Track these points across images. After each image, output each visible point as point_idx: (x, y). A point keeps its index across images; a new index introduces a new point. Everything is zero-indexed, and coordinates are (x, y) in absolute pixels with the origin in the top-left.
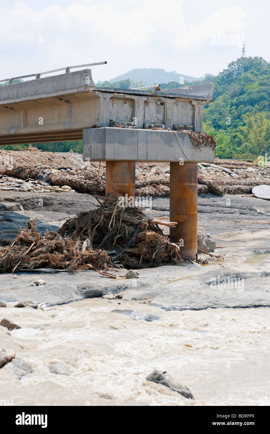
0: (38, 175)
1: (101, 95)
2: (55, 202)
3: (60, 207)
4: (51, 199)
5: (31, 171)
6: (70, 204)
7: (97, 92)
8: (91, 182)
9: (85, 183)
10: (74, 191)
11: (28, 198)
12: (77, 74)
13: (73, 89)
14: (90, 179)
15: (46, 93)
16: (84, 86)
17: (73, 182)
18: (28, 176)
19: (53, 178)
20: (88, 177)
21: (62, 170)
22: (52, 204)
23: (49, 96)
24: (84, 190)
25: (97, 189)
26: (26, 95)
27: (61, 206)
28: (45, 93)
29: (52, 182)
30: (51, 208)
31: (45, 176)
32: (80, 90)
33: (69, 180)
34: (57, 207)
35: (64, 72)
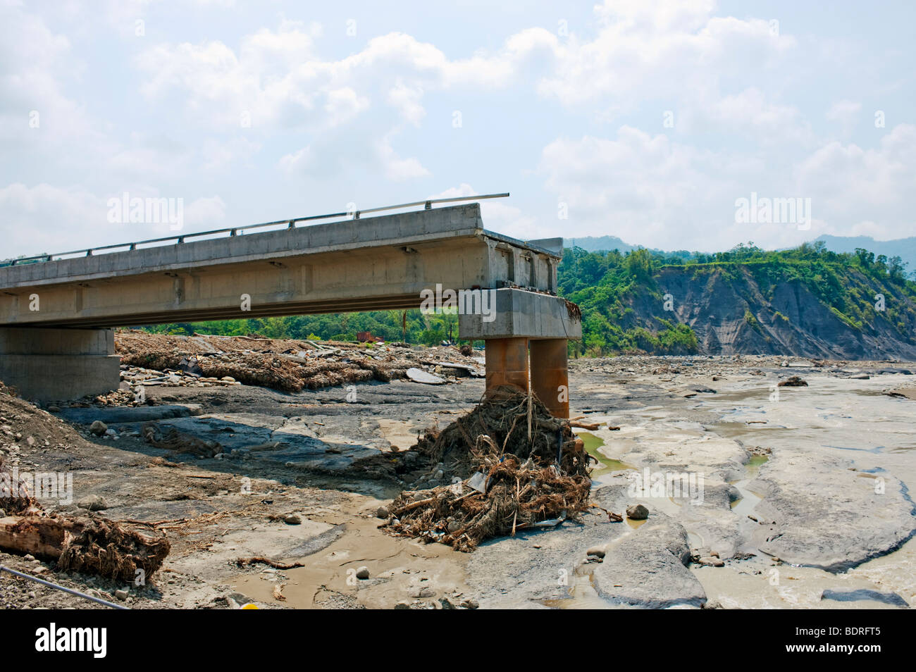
0: (180, 364)
1: (488, 242)
2: (230, 399)
3: (237, 406)
4: (223, 395)
5: (168, 359)
6: (248, 401)
7: (485, 237)
8: (262, 371)
9: (254, 372)
10: (239, 383)
11: (193, 395)
12: (454, 210)
13: (445, 231)
14: (257, 366)
15: (378, 240)
16: (471, 228)
17: (236, 371)
18: (165, 365)
19: (204, 368)
20: (251, 364)
21: (211, 356)
22: (226, 402)
23: (386, 243)
24: (251, 382)
25: (270, 380)
26: (331, 243)
27: (238, 404)
28: (376, 240)
29: (203, 373)
30: (226, 408)
31: (191, 365)
32: (461, 233)
33: (230, 370)
34: (234, 406)
35: (422, 208)
